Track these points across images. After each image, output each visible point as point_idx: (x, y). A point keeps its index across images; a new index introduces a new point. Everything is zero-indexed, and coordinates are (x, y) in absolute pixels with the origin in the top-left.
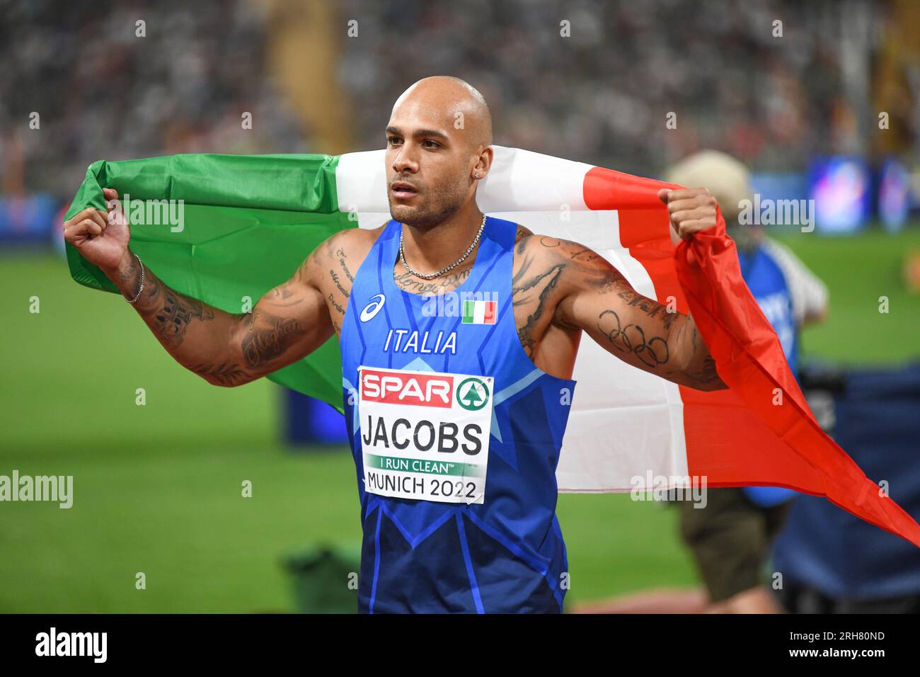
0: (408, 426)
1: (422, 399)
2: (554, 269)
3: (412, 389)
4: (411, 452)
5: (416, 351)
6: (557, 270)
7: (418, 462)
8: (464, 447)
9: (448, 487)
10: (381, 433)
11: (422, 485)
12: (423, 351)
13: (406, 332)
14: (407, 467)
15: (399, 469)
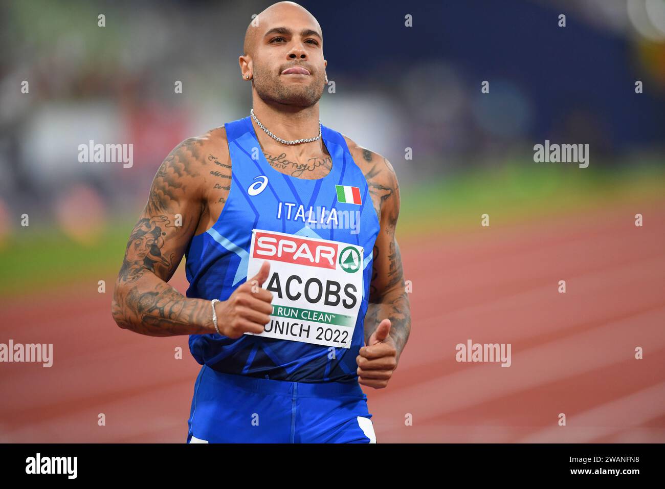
1: (312, 260)
3: (304, 252)
7: (307, 312)
8: (344, 302)
10: (275, 286)
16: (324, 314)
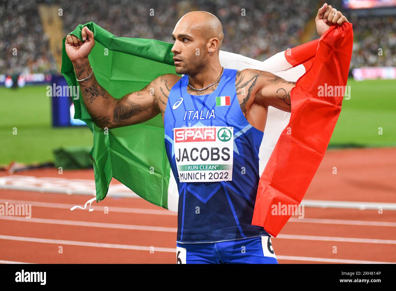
0: (197, 151)
1: (203, 138)
2: (254, 78)
3: (198, 135)
4: (199, 162)
5: (197, 119)
6: (255, 78)
7: (202, 166)
8: (222, 157)
9: (216, 175)
10: (185, 155)
11: (204, 176)
12: (201, 119)
13: (193, 111)
14: (197, 169)
15: (194, 170)
16: (211, 165)
